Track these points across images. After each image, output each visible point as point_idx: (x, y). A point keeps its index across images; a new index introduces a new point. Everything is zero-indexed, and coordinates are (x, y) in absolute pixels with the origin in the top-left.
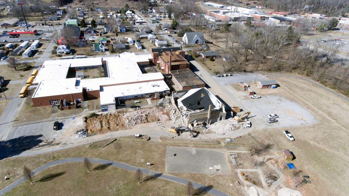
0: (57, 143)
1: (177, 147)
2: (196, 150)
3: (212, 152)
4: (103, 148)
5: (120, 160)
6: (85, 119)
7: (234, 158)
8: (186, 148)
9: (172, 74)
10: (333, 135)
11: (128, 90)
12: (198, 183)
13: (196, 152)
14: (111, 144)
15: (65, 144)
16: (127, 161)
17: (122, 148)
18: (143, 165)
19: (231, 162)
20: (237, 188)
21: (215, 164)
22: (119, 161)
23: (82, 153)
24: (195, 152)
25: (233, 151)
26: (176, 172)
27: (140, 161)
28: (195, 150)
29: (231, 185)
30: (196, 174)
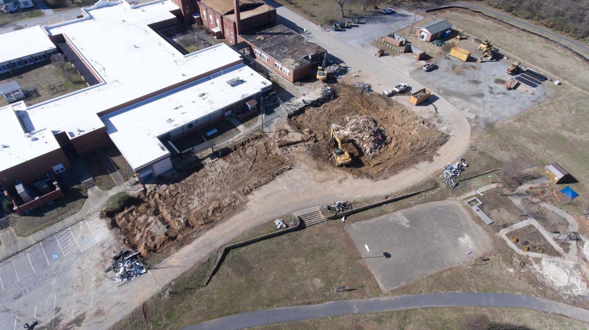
0: (73, 317)
1: (366, 222)
2: (406, 216)
3: (435, 209)
4: (209, 284)
5: (272, 302)
6: (109, 220)
7: (478, 208)
8: (383, 217)
9: (248, 42)
10: (582, 110)
11: (177, 108)
12: (457, 292)
13: (408, 219)
14: (223, 267)
15: (99, 313)
16: (288, 298)
17: (252, 268)
18: (327, 293)
19: (479, 221)
20: (524, 275)
21: (458, 236)
22: (268, 306)
23: (161, 320)
24: (406, 219)
25: (468, 195)
26: (403, 284)
27: (314, 286)
28: (403, 217)
29: (511, 270)
30: (441, 272)
